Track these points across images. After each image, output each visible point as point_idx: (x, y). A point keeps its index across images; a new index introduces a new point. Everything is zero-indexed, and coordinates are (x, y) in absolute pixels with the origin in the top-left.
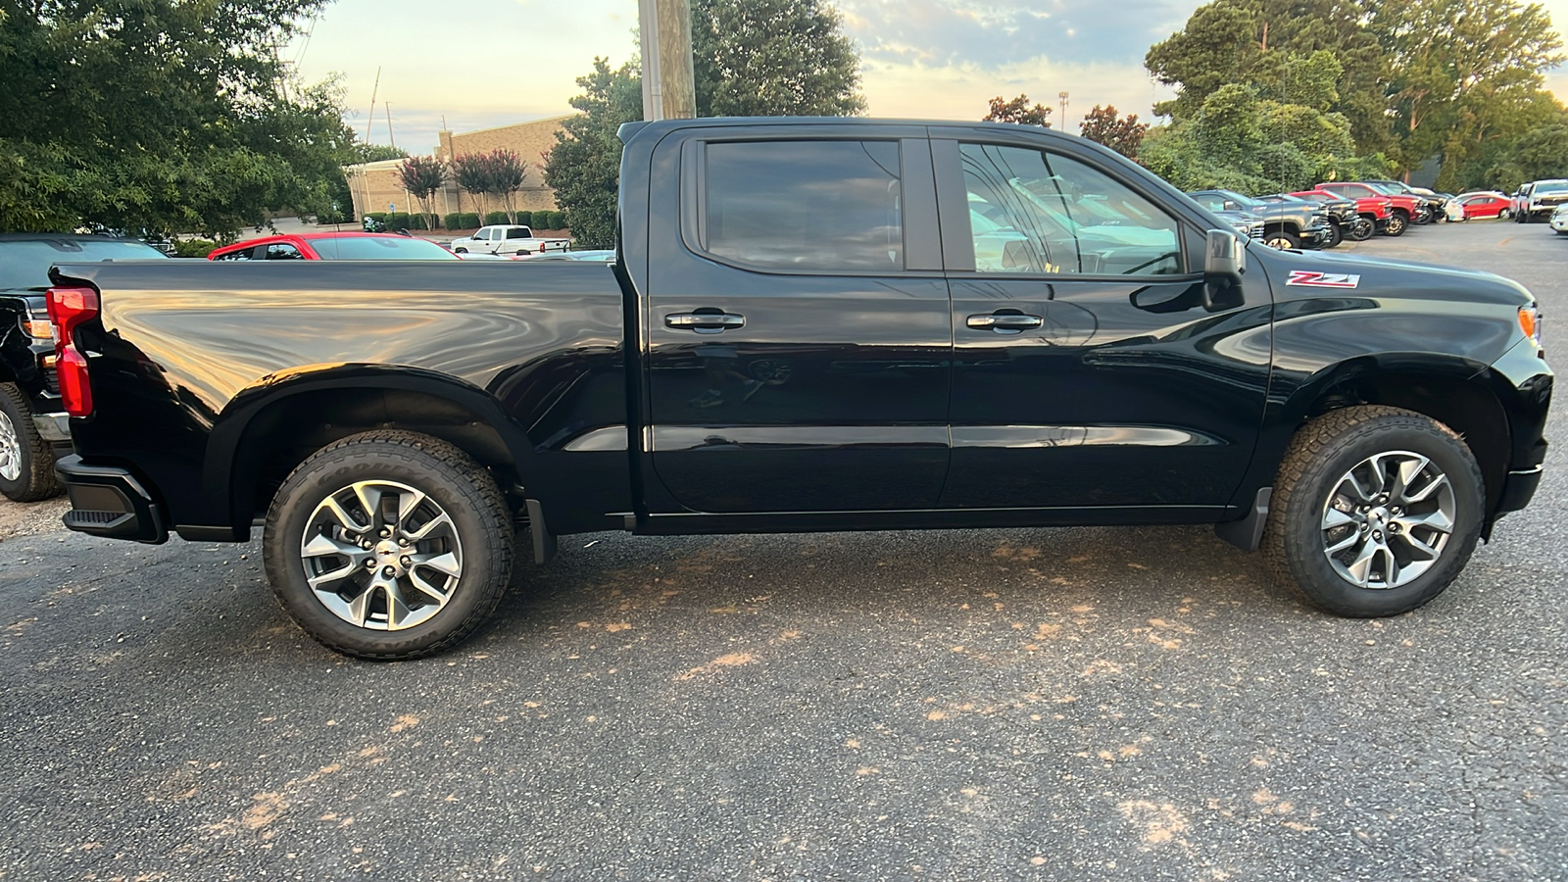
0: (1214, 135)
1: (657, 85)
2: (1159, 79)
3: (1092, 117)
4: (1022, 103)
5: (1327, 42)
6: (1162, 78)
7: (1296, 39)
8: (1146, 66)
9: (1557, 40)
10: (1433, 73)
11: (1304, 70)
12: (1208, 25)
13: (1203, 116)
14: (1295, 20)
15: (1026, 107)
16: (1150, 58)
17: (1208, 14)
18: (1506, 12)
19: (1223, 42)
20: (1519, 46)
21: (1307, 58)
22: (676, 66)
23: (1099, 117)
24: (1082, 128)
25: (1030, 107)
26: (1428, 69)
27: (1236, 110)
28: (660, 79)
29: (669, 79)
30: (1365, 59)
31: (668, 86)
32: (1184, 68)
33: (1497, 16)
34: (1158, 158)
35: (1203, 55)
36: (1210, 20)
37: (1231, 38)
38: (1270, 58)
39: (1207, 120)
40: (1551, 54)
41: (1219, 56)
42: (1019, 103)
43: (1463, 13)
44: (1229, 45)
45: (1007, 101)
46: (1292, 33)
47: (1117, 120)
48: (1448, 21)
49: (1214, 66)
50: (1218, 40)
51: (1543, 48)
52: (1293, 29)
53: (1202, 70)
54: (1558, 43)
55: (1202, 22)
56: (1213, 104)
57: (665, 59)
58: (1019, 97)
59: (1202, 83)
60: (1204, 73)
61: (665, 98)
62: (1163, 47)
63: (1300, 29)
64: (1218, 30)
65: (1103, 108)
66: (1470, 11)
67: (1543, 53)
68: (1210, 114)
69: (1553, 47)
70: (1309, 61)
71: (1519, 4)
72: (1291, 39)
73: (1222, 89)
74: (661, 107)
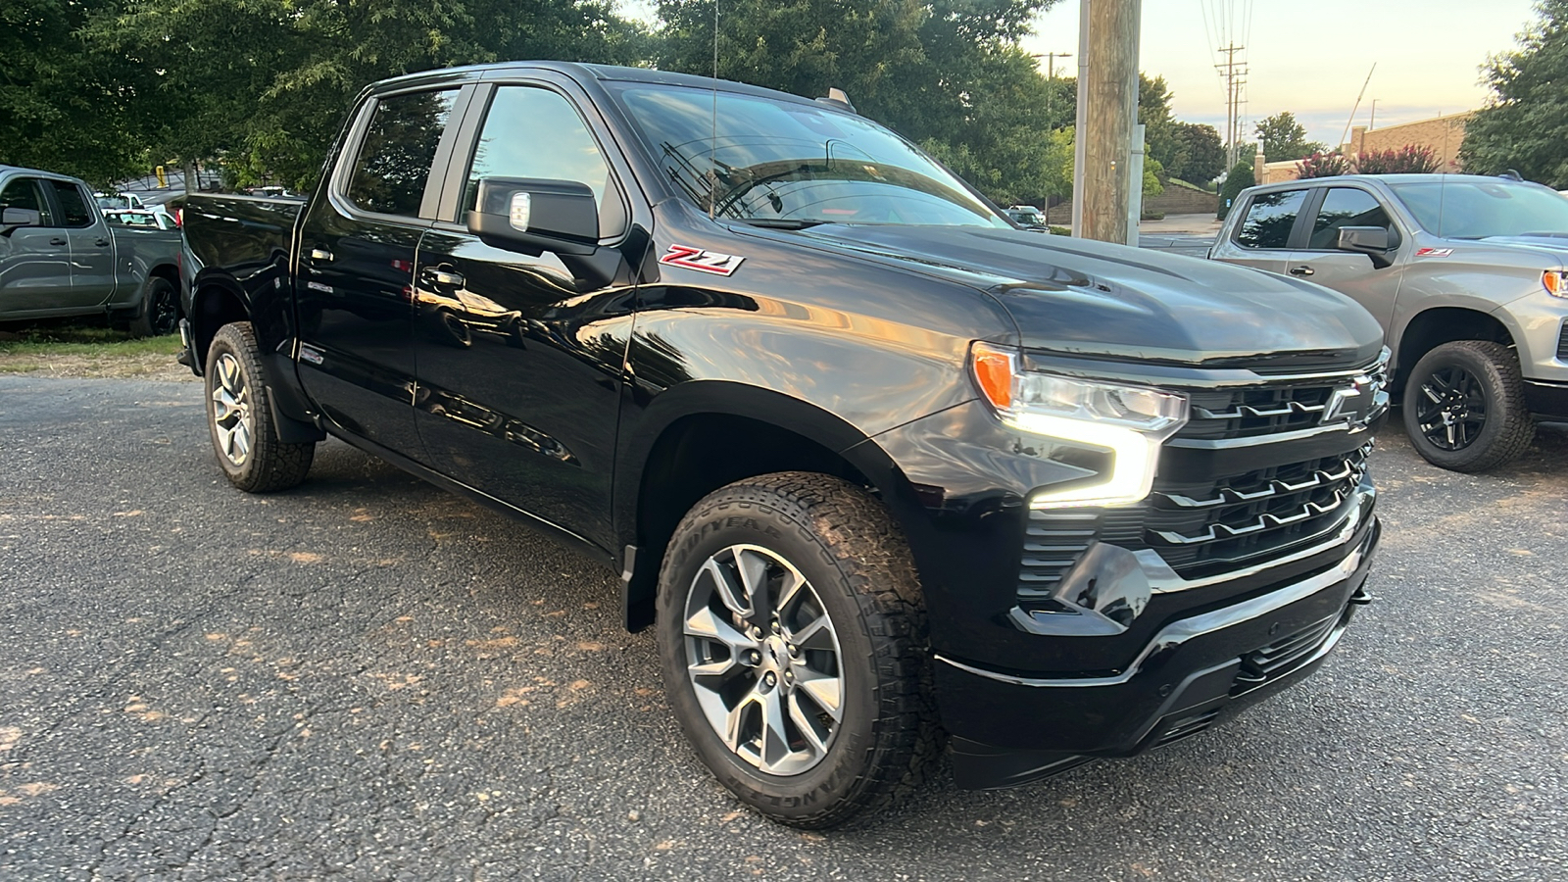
1: (1085, 56)
29: (1096, 48)
31: (1094, 55)
57: (1095, 25)
74: (1087, 78)
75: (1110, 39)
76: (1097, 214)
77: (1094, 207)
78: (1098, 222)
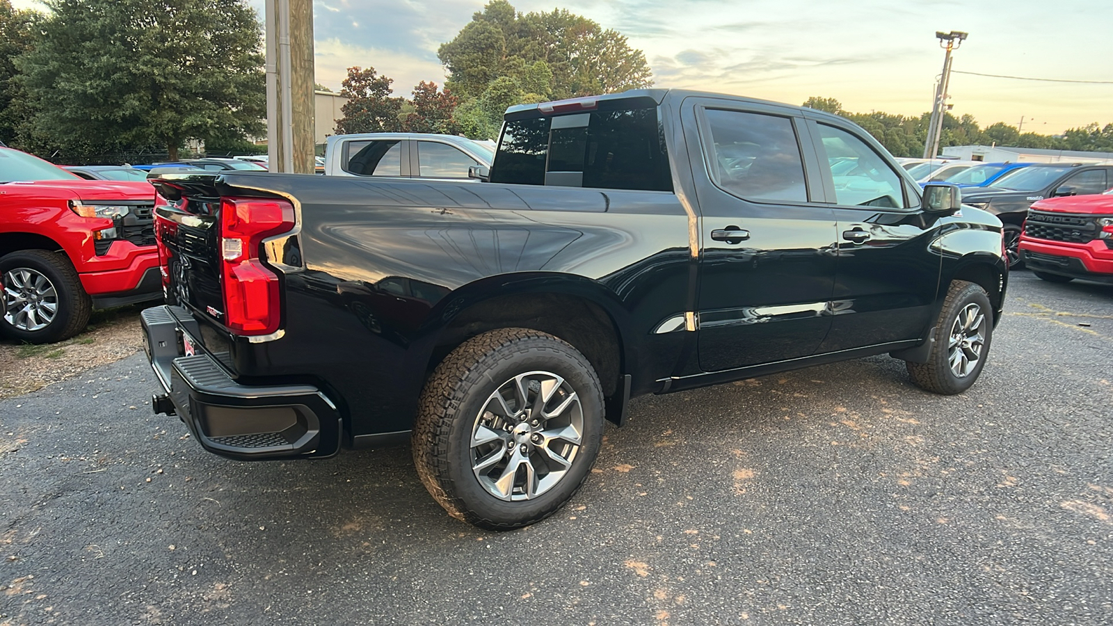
0: (496, 109)
1: (286, 37)
2: (447, 67)
3: (420, 89)
4: (372, 73)
5: (540, 56)
6: (449, 66)
7: (523, 52)
8: (439, 57)
9: (649, 71)
10: (593, 83)
11: (531, 72)
12: (478, 35)
13: (488, 95)
14: (521, 40)
15: (375, 77)
16: (442, 52)
17: (477, 28)
18: (626, 52)
19: (487, 48)
20: (633, 73)
21: (532, 65)
22: (303, 23)
23: (425, 89)
24: (414, 96)
25: (377, 77)
26: (589, 80)
27: (508, 94)
28: (289, 31)
29: (297, 33)
30: (561, 69)
31: (296, 38)
32: (464, 62)
33: (622, 54)
34: (468, 121)
35: (475, 54)
36: (478, 32)
37: (492, 46)
38: (515, 62)
39: (492, 98)
40: (648, 79)
41: (485, 57)
42: (370, 73)
43: (605, 49)
44: (491, 51)
45: (362, 71)
46: (520, 48)
47: (437, 93)
48: (597, 53)
49: (483, 63)
50: (484, 46)
51: (643, 75)
52: (520, 45)
53: (476, 65)
54: (650, 73)
55: (474, 33)
56: (495, 89)
57: (294, 16)
58: (369, 69)
59: (476, 73)
60: (477, 67)
61: (293, 48)
62: (449, 46)
63: (525, 45)
64: (483, 40)
65: (427, 83)
66: (608, 49)
67: (643, 78)
68: (493, 95)
69: (648, 75)
70: (533, 67)
71: (631, 49)
72: (520, 51)
73: (499, 80)
74: (289, 54)
75: (307, 29)
76: (306, 154)
77: (303, 149)
78: (307, 160)
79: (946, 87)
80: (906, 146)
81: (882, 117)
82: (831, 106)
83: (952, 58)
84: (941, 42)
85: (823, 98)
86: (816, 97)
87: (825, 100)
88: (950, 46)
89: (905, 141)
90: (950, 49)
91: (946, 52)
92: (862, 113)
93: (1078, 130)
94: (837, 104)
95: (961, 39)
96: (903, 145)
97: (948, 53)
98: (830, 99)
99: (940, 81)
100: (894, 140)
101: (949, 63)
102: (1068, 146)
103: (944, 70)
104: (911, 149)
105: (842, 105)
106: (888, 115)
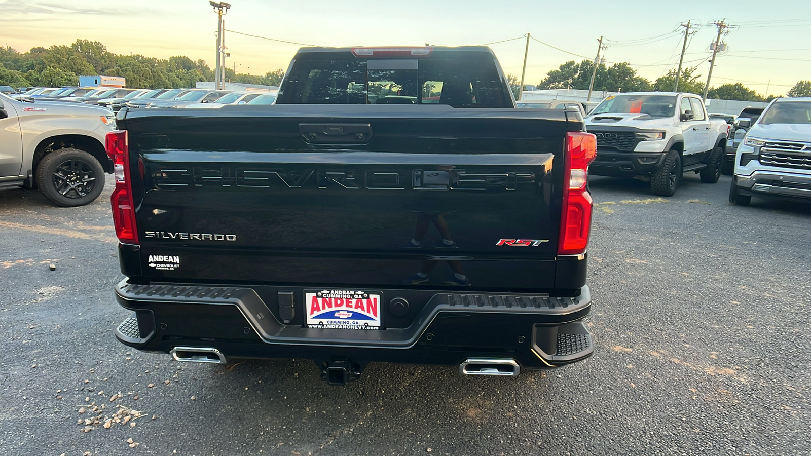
79: (223, 41)
80: (169, 81)
81: (140, 59)
82: (98, 47)
83: (223, 21)
84: (214, 8)
85: (90, 40)
86: (83, 39)
87: (91, 42)
88: (221, 12)
89: (168, 77)
90: (221, 14)
91: (218, 16)
92: (125, 54)
93: (273, 73)
94: (103, 46)
95: (227, 8)
96: (167, 80)
97: (220, 17)
98: (96, 42)
99: (218, 36)
100: (160, 76)
101: (222, 24)
102: (269, 83)
103: (220, 28)
104: (173, 83)
105: (107, 47)
106: (145, 57)
